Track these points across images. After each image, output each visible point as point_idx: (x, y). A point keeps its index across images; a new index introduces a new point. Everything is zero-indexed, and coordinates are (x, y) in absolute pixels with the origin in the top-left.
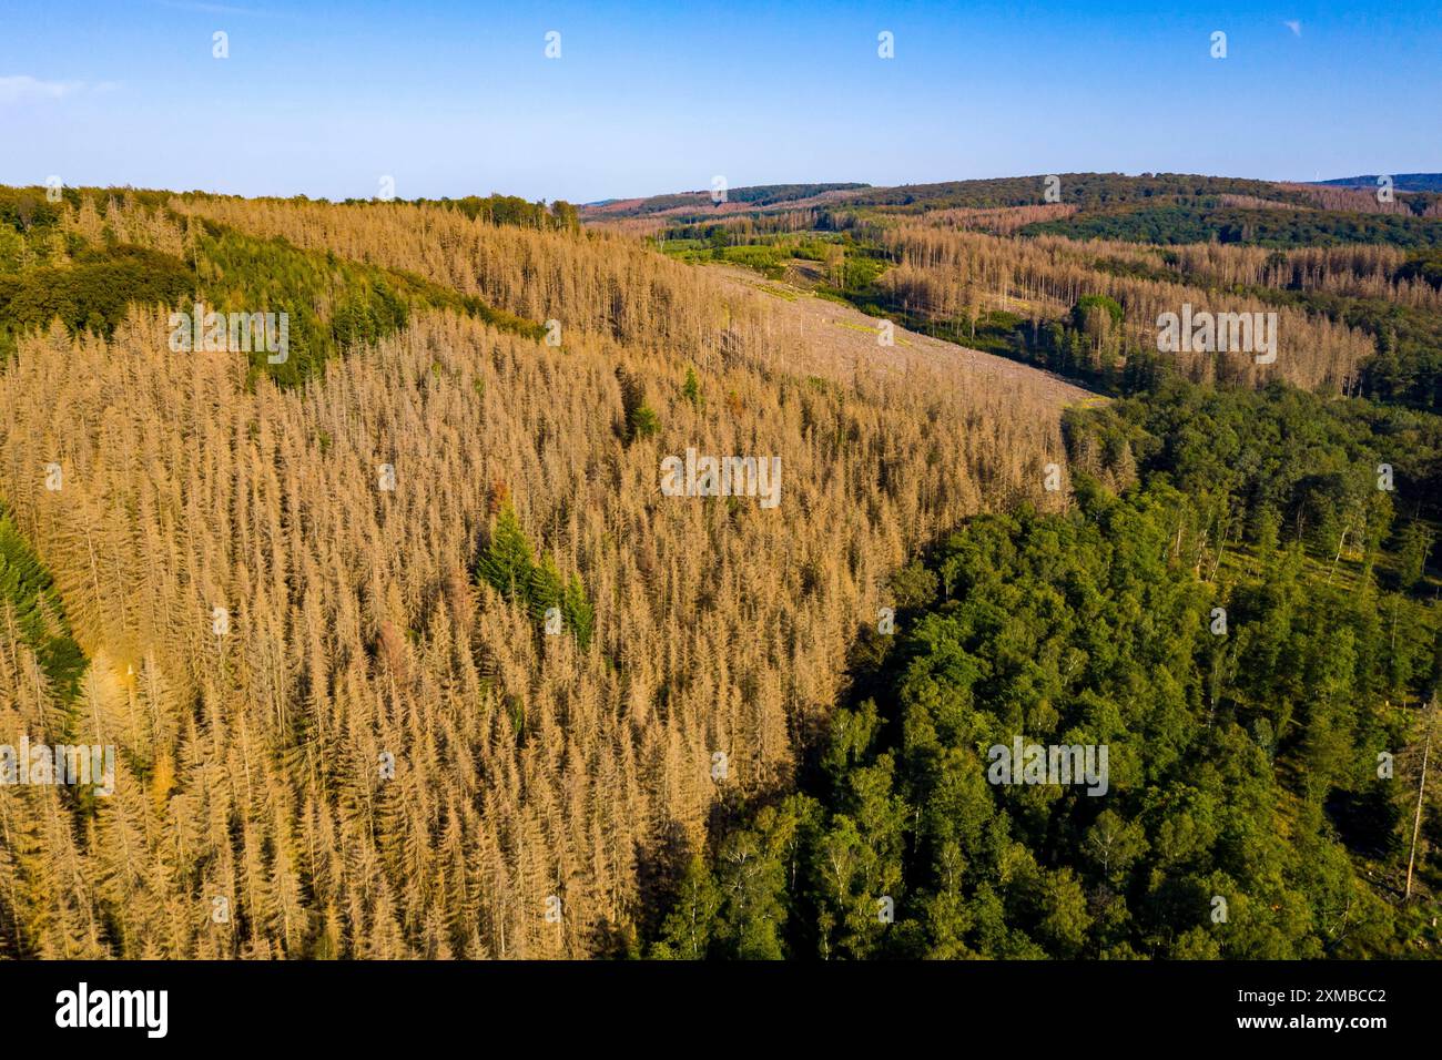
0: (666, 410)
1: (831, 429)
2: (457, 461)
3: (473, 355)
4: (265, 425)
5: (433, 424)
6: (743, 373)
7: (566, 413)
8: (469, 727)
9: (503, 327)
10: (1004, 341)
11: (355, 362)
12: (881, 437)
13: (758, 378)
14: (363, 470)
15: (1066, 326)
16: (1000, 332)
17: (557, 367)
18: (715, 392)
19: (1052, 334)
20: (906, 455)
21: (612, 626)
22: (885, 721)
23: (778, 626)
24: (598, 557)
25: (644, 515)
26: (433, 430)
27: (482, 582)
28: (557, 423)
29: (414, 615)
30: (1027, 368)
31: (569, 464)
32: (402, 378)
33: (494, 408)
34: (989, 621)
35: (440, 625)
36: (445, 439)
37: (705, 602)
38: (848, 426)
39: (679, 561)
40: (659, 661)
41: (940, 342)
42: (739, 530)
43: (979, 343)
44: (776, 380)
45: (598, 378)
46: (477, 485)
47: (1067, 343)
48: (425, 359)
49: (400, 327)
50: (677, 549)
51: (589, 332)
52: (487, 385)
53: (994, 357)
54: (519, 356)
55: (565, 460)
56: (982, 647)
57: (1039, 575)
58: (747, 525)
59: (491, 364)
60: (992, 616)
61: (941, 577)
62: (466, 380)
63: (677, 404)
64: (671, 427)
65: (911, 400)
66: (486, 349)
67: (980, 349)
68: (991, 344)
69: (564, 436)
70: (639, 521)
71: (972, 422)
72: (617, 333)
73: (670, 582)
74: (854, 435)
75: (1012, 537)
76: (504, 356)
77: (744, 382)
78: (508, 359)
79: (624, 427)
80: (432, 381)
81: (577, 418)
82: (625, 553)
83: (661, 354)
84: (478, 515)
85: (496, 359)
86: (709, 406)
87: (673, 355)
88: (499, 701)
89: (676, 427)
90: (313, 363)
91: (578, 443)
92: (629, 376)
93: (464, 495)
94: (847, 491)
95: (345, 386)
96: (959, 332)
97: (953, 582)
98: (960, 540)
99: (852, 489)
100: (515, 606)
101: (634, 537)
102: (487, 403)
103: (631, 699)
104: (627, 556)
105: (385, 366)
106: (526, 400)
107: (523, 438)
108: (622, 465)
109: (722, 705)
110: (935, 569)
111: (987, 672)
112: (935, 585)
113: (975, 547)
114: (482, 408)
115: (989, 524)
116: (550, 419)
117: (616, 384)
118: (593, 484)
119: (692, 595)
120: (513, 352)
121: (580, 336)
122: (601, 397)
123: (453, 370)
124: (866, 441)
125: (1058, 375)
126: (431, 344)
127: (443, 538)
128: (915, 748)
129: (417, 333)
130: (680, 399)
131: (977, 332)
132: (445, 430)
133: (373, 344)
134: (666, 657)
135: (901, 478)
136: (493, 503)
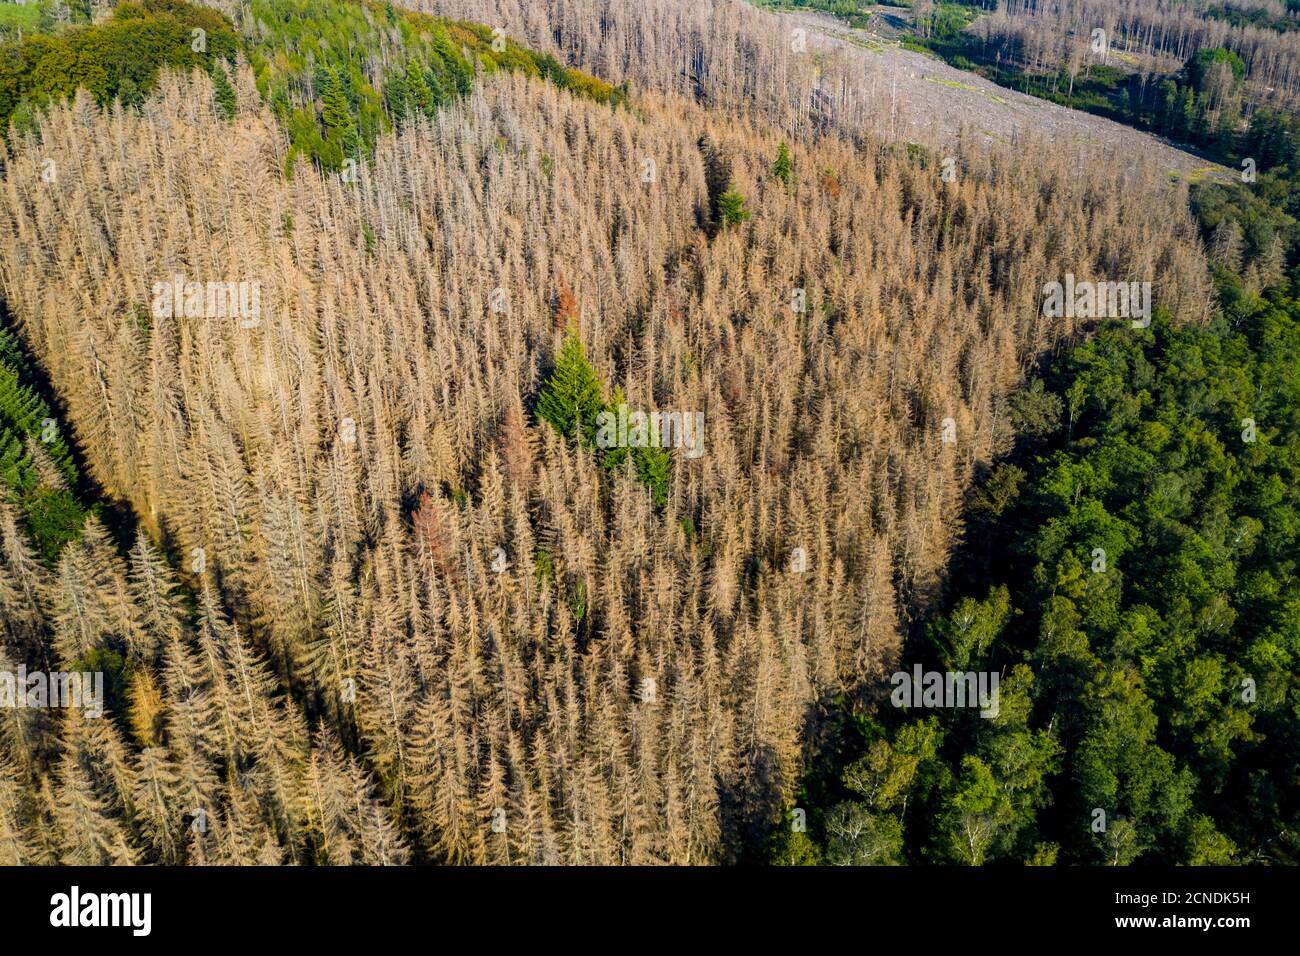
0: (754, 192)
1: (934, 211)
2: (519, 260)
3: (543, 127)
4: (301, 220)
5: (495, 214)
6: (834, 141)
7: (644, 197)
8: (520, 622)
9: (576, 91)
10: (1105, 99)
11: (409, 137)
12: (992, 223)
13: (852, 148)
14: (412, 273)
15: (1179, 83)
16: (1100, 88)
17: (634, 140)
18: (807, 170)
19: (1164, 93)
20: (1020, 245)
21: (693, 477)
22: (1018, 611)
23: (885, 474)
24: (678, 385)
25: (731, 330)
26: (493, 222)
27: (542, 420)
28: (633, 208)
29: (463, 459)
30: (1130, 130)
31: (645, 259)
32: (461, 158)
33: (564, 192)
34: (1131, 469)
35: (492, 484)
36: (507, 231)
37: (800, 443)
38: (954, 208)
39: (769, 387)
40: (747, 524)
41: (1037, 100)
42: (837, 344)
43: (1077, 101)
44: (871, 149)
45: (680, 153)
46: (541, 291)
47: (1180, 102)
48: (490, 133)
49: (463, 92)
50: (769, 375)
51: (670, 93)
52: (558, 163)
53: (1094, 117)
54: (593, 127)
55: (643, 255)
56: (1128, 508)
57: (1185, 405)
58: (846, 340)
59: (562, 136)
60: (1137, 463)
61: (1066, 401)
62: (533, 157)
63: (767, 184)
64: (759, 213)
65: (1023, 177)
66: (557, 120)
67: (1077, 107)
68: (1090, 102)
69: (641, 228)
70: (724, 335)
71: (1092, 204)
72: (699, 94)
73: (760, 416)
74: (960, 219)
75: (1146, 349)
76: (577, 127)
77: (837, 154)
78: (582, 130)
79: (707, 212)
80: (494, 160)
81: (655, 205)
82: (709, 380)
83: (746, 119)
84: (541, 330)
85: (568, 129)
86: (801, 186)
87: (759, 120)
88: (558, 578)
89: (765, 214)
90: (360, 140)
91: (656, 236)
92: (713, 149)
93: (525, 307)
94: (954, 289)
95: (397, 170)
96: (1055, 88)
97: (1080, 408)
98: (1084, 354)
99: (961, 288)
100: (580, 451)
101: (718, 360)
102: (557, 188)
103: (715, 586)
104: (710, 381)
105: (444, 141)
106: (600, 182)
107: (595, 229)
108: (705, 262)
109: (822, 585)
110: (1061, 393)
111: (1133, 539)
112: (1059, 411)
113: (1102, 362)
114: (550, 195)
115: (1118, 333)
116: (625, 207)
117: (698, 157)
118: (672, 287)
119: (784, 431)
120: (586, 121)
121: (660, 98)
122: (683, 176)
123: (520, 146)
124: (974, 228)
125: (1166, 139)
126: (496, 114)
127: (499, 363)
128: (1061, 657)
129: (480, 101)
130: (769, 178)
131: (1075, 88)
132: (508, 221)
133: (430, 115)
134: (755, 517)
135: (1016, 274)
136: (558, 316)
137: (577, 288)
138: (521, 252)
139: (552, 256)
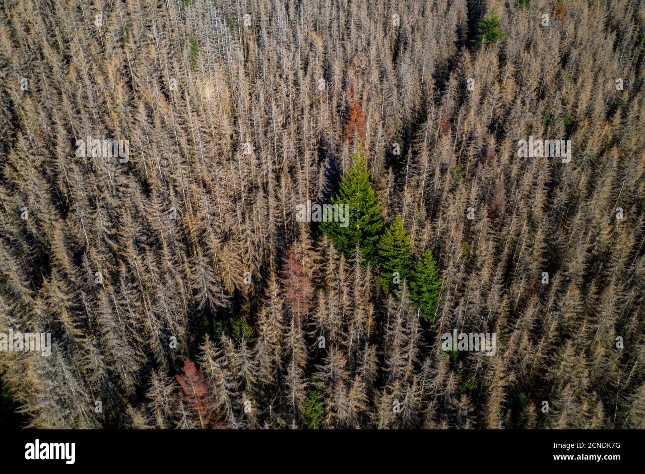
0: (504, 16)
5: (303, 30)
7: (421, 18)
26: (301, 37)
28: (412, 27)
31: (420, 70)
33: (359, 13)
36: (311, 46)
46: (335, 102)
55: (418, 67)
64: (509, 34)
81: (429, 25)
89: (513, 34)
91: (428, 51)
93: (320, 116)
102: (354, 9)
108: (468, 75)
116: (407, 26)
136: (347, 126)
137: (365, 98)
138: (322, 64)
139: (346, 67)
